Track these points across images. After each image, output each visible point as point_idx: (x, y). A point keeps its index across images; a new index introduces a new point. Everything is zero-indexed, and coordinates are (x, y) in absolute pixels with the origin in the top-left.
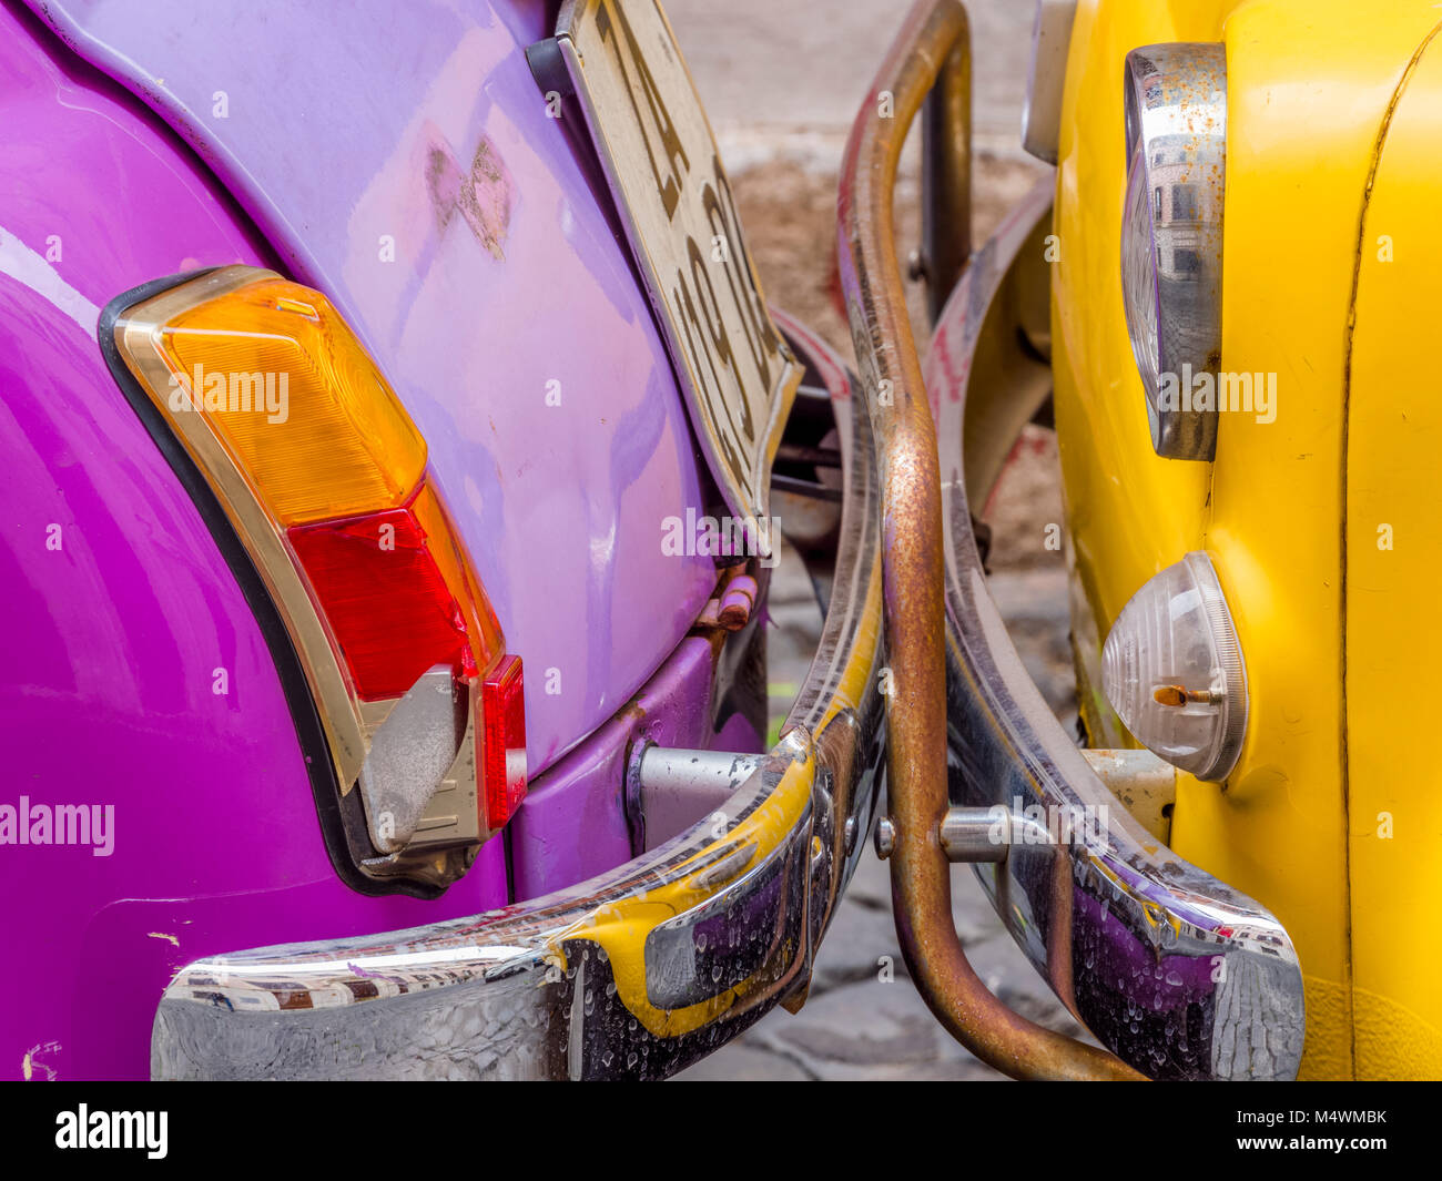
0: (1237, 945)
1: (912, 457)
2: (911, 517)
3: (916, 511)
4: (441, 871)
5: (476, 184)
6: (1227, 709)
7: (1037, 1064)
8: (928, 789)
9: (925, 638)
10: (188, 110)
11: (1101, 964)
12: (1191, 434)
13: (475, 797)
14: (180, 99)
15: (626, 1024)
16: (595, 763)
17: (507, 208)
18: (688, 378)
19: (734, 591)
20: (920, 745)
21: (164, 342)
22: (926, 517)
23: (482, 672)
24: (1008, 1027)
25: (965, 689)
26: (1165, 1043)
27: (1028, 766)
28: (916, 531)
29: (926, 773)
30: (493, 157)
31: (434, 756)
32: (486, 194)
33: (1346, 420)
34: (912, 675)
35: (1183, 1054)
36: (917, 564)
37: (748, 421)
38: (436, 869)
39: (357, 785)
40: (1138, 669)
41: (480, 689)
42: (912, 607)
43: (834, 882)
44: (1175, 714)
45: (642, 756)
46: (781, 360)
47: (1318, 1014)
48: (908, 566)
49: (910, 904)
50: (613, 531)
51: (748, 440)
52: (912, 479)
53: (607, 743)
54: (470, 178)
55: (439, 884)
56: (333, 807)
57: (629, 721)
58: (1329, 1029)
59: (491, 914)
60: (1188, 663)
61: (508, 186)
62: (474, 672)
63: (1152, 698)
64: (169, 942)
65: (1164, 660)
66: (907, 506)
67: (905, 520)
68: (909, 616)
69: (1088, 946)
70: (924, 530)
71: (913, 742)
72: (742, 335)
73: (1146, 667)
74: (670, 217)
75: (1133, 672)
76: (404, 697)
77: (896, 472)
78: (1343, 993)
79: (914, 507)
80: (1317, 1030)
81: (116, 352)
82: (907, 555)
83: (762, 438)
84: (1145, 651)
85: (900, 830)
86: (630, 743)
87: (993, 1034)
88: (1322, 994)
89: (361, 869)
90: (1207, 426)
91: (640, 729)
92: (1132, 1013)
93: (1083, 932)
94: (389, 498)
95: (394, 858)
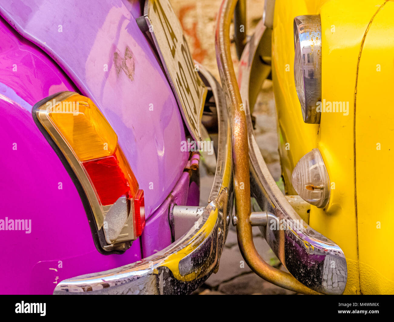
0: (329, 253)
1: (240, 120)
2: (240, 137)
3: (241, 135)
4: (124, 247)
5: (126, 60)
6: (325, 190)
7: (276, 279)
8: (246, 208)
9: (244, 169)
10: (53, 51)
11: (293, 257)
12: (314, 119)
13: (133, 229)
14: (50, 47)
15: (174, 287)
16: (161, 212)
17: (134, 66)
18: (181, 103)
19: (194, 159)
20: (244, 196)
21: (49, 115)
22: (243, 136)
23: (133, 196)
24: (268, 270)
25: (254, 177)
26: (311, 278)
27: (272, 201)
28: (241, 140)
29: (245, 204)
30: (130, 52)
31: (122, 219)
32: (129, 63)
33: (355, 117)
34: (241, 178)
35: (315, 281)
36: (242, 149)
37: (195, 109)
38: (123, 247)
39: (102, 228)
40: (301, 180)
41: (134, 201)
42: (240, 161)
43: (224, 238)
44: (311, 192)
45: (173, 208)
46: (201, 87)
47: (350, 268)
48: (239, 150)
49: (242, 238)
50: (164, 149)
51: (195, 114)
52: (240, 126)
53: (164, 207)
54: (124, 59)
55: (123, 250)
56: (96, 233)
57: (170, 199)
58: (353, 272)
59: (138, 262)
60: (315, 179)
61: (134, 59)
62: (132, 197)
63: (305, 188)
64: (54, 270)
65: (308, 178)
66: (238, 134)
67: (238, 138)
68: (240, 163)
69: (290, 252)
70: (243, 140)
71: (241, 196)
72: (192, 84)
73: (303, 180)
74: (174, 58)
75: (300, 181)
76: (114, 204)
77: (235, 124)
78: (357, 263)
79: (240, 134)
80: (350, 272)
81: (37, 118)
82: (239, 147)
83: (198, 112)
84: (303, 176)
85: (239, 219)
86: (170, 205)
87: (264, 272)
88: (351, 263)
89: (104, 249)
90: (318, 116)
91: (172, 201)
92: (302, 270)
93: (288, 248)
94: (109, 153)
95: (112, 245)
